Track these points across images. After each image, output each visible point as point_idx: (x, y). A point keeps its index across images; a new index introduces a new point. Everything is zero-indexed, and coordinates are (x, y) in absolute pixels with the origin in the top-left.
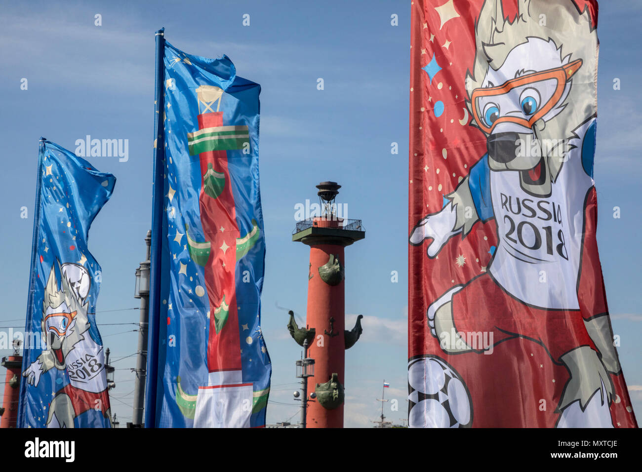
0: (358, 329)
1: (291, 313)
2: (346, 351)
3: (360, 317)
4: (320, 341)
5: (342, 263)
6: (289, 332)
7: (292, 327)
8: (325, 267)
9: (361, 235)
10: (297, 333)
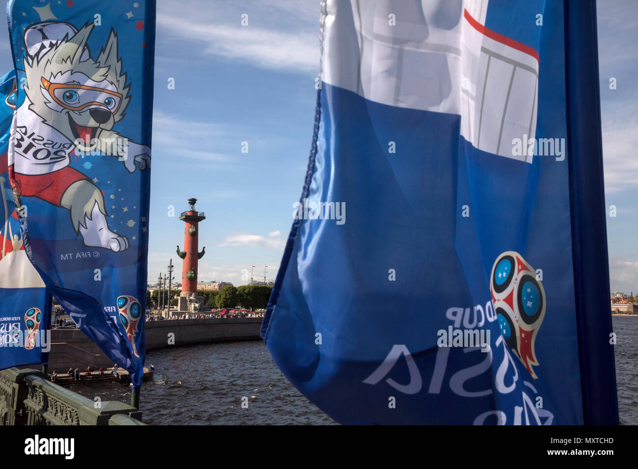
0: (203, 252)
1: (178, 246)
2: (199, 260)
3: (204, 247)
4: (188, 257)
5: (197, 228)
6: (177, 253)
7: (178, 251)
8: (190, 229)
9: (204, 218)
10: (180, 253)
